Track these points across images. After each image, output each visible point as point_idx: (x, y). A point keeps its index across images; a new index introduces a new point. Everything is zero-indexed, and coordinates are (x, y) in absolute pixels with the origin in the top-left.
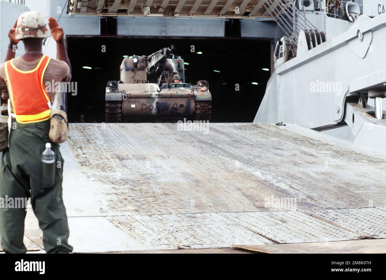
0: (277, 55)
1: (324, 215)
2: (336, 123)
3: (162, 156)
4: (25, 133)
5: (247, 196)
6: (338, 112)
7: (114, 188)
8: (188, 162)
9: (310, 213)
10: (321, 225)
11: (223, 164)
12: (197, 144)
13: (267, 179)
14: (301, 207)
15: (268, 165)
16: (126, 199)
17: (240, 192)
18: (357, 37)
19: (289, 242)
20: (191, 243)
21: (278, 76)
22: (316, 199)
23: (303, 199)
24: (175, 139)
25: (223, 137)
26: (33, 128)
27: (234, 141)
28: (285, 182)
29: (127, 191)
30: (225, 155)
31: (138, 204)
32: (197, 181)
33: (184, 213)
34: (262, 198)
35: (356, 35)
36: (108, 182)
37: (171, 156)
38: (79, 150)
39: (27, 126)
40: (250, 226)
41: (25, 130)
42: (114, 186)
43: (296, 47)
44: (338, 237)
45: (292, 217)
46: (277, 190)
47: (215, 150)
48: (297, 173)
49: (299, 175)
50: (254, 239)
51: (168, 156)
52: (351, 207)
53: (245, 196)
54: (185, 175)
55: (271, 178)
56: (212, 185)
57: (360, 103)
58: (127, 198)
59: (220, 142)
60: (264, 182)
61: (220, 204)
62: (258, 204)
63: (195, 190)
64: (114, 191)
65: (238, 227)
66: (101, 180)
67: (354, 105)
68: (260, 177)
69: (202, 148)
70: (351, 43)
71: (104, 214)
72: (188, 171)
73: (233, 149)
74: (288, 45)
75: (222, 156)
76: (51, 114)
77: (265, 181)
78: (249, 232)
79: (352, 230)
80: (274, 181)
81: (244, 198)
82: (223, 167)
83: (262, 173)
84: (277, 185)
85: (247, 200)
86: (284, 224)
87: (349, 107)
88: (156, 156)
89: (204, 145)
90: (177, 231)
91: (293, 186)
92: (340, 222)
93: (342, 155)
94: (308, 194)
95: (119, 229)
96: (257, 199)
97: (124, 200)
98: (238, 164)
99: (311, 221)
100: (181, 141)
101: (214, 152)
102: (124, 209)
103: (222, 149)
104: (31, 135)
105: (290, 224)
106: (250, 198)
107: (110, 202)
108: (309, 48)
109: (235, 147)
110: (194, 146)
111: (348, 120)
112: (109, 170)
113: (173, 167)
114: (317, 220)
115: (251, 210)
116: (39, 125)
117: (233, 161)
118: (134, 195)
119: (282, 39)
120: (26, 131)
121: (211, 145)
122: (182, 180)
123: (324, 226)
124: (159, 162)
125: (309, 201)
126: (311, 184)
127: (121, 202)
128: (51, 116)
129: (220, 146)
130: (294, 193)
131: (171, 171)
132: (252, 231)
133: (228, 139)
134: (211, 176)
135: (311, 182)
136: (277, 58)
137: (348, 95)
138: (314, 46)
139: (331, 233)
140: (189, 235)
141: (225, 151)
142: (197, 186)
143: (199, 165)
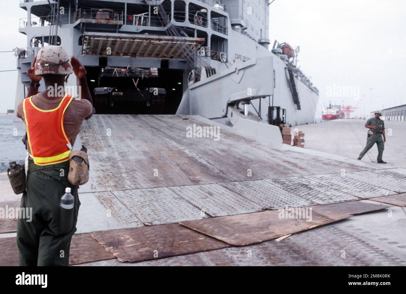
0: (189, 79)
1: (234, 187)
2: (222, 117)
3: (131, 138)
4: (42, 176)
5: (184, 171)
6: (223, 111)
7: (101, 165)
8: (146, 142)
9: (225, 186)
10: (235, 197)
11: (166, 143)
12: (149, 128)
13: (193, 156)
14: (219, 180)
15: (191, 144)
16: (108, 175)
17: (178, 168)
18: (235, 72)
19: (219, 215)
20: (152, 218)
21: (190, 90)
22: (225, 173)
23: (218, 173)
24: (138, 125)
25: (163, 124)
26: (50, 170)
27: (169, 127)
28: (204, 159)
29: (109, 167)
30: (166, 136)
31: (116, 179)
32: (152, 158)
33: (146, 187)
34: (193, 172)
35: (234, 71)
36: (98, 160)
37: (136, 138)
38: (83, 133)
39: (45, 168)
40: (190, 200)
41: (41, 173)
42: (101, 163)
43: (200, 76)
44: (249, 209)
45: (215, 190)
46: (200, 165)
47: (160, 133)
48: (209, 151)
49: (211, 152)
50: (195, 213)
51: (134, 138)
52: (248, 180)
53: (183, 171)
54: (145, 153)
55: (195, 155)
56: (161, 162)
57: (236, 107)
58: (110, 174)
59: (162, 127)
60: (192, 159)
61: (168, 178)
62: (191, 177)
63: (151, 166)
64: (102, 168)
65: (183, 201)
66: (94, 158)
67: (232, 108)
68: (189, 154)
69: (152, 131)
70: (231, 75)
71: (93, 190)
72: (147, 149)
73: (169, 132)
74: (195, 74)
75: (165, 137)
76: (70, 155)
77: (192, 157)
78: (190, 205)
79: (256, 202)
80: (197, 158)
81: (182, 172)
82: (166, 146)
83: (190, 151)
84: (200, 160)
85: (184, 174)
86: (212, 197)
87: (230, 109)
88: (127, 138)
89: (154, 130)
90: (142, 207)
91: (210, 162)
92: (245, 194)
93: (229, 136)
94: (219, 168)
95: (103, 206)
96: (190, 174)
97: (107, 176)
98: (174, 144)
99: (227, 193)
100: (141, 126)
101: (159, 134)
102: (107, 184)
103: (163, 132)
104: (48, 178)
105: (215, 196)
106: (186, 172)
107: (98, 178)
108: (208, 77)
109: (171, 131)
110: (148, 130)
111: (229, 115)
112: (100, 149)
113: (138, 146)
114: (232, 192)
115: (188, 184)
116: (57, 167)
117: (171, 141)
118: (114, 171)
119: (193, 71)
120: (43, 174)
121: (157, 129)
122: (143, 157)
123: (237, 199)
124: (129, 142)
125: (221, 174)
126: (219, 160)
127: (106, 178)
128: (70, 158)
129: (162, 130)
130: (212, 168)
131: (137, 150)
132: (192, 204)
133: (166, 125)
134: (160, 154)
135: (219, 158)
136: (190, 81)
137: (229, 102)
138: (210, 76)
139: (243, 205)
140: (151, 210)
141: (165, 134)
142: (153, 162)
143: (152, 144)
